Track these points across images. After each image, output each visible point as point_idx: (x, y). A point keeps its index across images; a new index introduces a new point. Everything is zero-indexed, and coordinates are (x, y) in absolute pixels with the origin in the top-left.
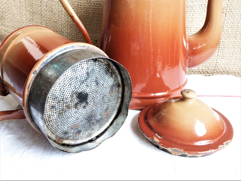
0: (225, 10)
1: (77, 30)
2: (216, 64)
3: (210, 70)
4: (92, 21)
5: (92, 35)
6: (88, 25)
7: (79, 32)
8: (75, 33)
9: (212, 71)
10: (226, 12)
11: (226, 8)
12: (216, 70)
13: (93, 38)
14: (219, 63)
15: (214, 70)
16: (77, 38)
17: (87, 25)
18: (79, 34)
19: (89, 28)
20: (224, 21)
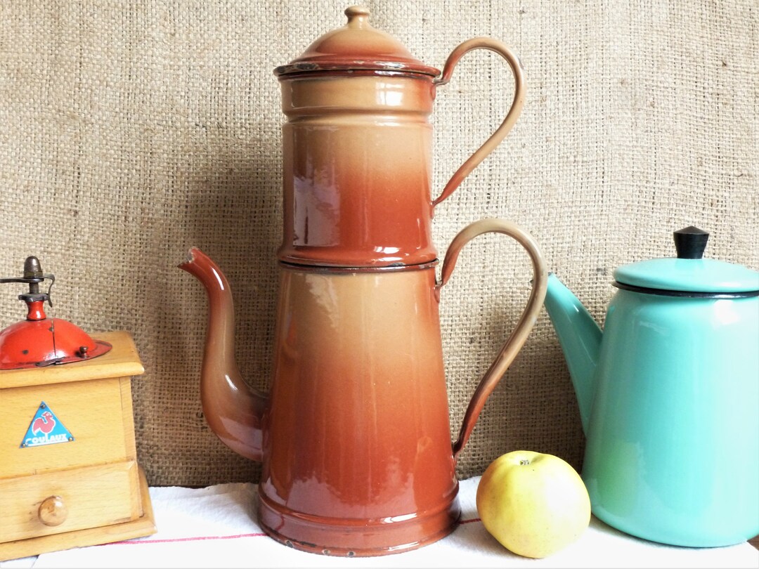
0: (476, 335)
1: (155, 394)
2: (475, 451)
3: (463, 464)
4: (191, 371)
5: (190, 402)
6: (182, 381)
7: (160, 398)
8: (151, 399)
9: (468, 466)
10: (480, 339)
11: (479, 331)
12: (478, 464)
13: (194, 409)
14: (480, 446)
15: (473, 465)
16: (154, 411)
17: (180, 379)
18: (159, 402)
19: (184, 393)
20: (480, 357)
